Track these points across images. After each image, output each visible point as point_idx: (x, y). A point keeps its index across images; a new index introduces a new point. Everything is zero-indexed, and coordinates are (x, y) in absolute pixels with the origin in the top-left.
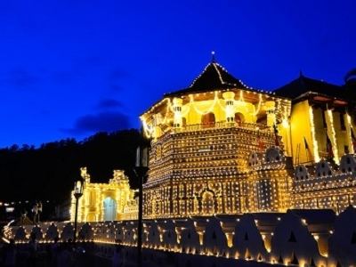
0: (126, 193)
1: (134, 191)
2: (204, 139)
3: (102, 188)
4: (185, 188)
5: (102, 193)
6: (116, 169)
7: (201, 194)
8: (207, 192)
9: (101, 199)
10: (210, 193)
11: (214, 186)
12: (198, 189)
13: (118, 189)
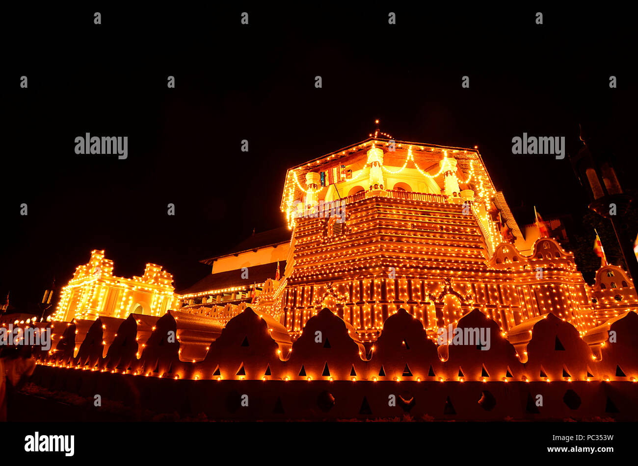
0: (166, 299)
1: (179, 297)
2: (428, 214)
3: (131, 286)
4: (409, 284)
5: (131, 293)
6: (152, 262)
7: (441, 297)
8: (449, 295)
9: (126, 303)
10: (454, 297)
11: (458, 286)
12: (433, 287)
13: (156, 291)
